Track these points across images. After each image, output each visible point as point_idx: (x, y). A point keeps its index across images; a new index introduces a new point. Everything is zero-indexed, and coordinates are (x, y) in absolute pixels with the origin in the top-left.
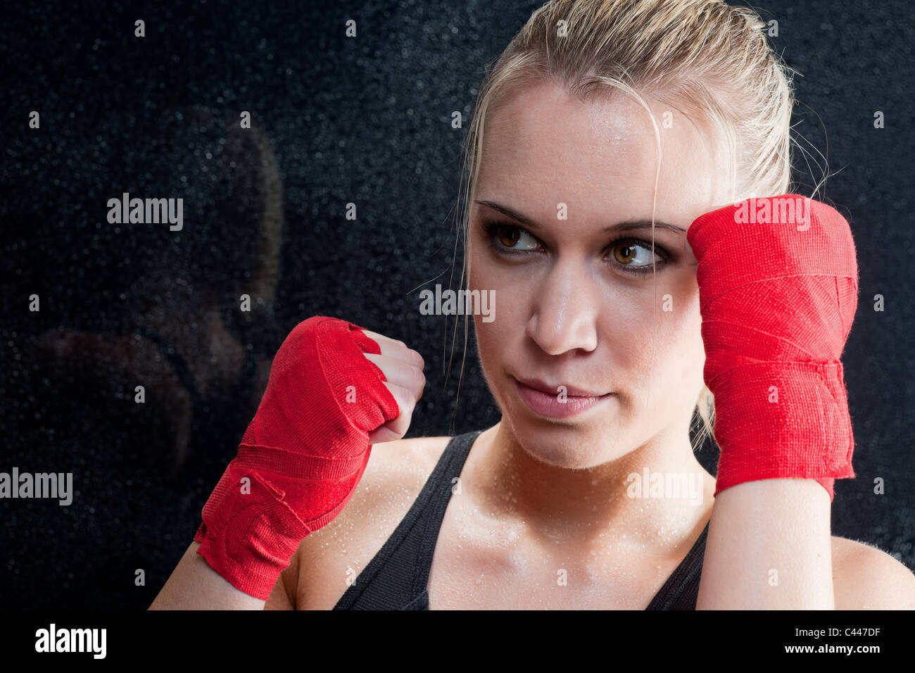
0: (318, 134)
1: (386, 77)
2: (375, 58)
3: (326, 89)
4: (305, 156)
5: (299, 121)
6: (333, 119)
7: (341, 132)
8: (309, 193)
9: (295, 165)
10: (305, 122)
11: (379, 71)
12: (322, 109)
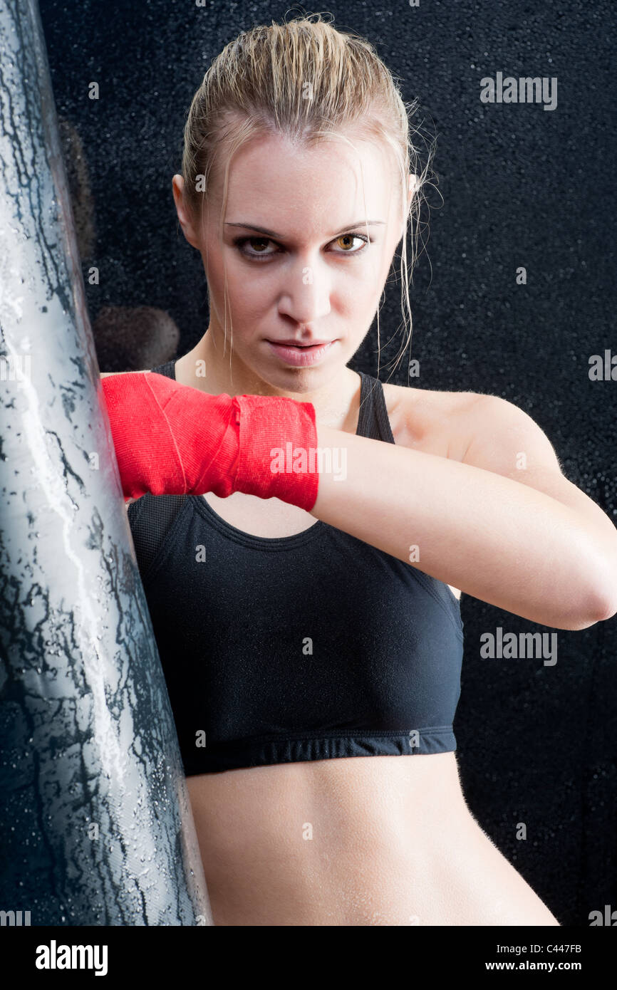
0: (143, 126)
1: (192, 76)
2: (182, 62)
3: (146, 90)
4: (135, 144)
5: (127, 117)
6: (153, 113)
7: (160, 123)
8: (141, 172)
9: (127, 152)
10: (132, 118)
11: (186, 71)
12: (144, 106)
